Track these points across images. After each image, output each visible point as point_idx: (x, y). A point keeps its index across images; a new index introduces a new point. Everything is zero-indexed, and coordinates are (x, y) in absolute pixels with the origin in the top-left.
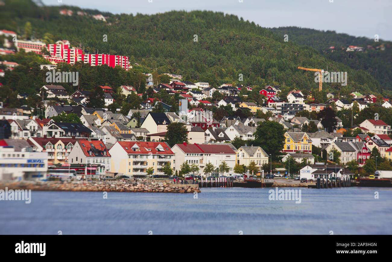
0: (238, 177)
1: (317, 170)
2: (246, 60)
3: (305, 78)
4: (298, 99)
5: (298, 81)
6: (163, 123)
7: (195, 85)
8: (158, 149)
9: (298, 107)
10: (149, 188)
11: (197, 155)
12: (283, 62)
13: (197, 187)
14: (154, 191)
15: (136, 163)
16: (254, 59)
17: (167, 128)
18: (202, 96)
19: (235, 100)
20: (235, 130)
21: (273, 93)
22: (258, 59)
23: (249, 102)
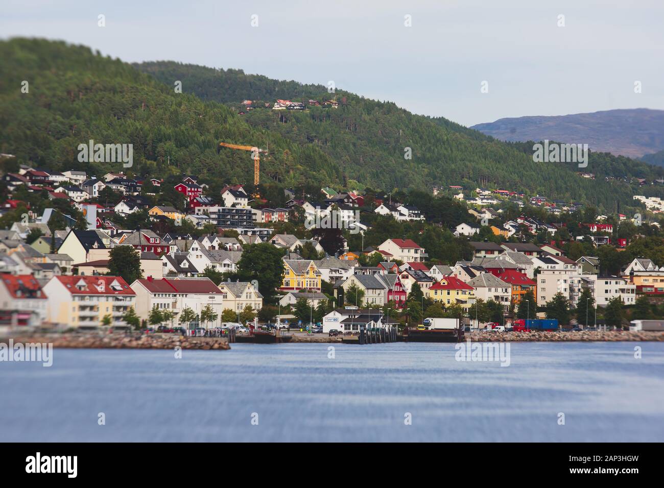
0: (238, 328)
1: (348, 317)
2: (118, 127)
3: (222, 159)
4: (239, 200)
5: (210, 165)
6: (94, 247)
7: (64, 175)
8: (113, 286)
9: (245, 214)
10: (159, 343)
11: (168, 295)
12: (183, 132)
13: (226, 342)
14: (166, 347)
15: (83, 308)
16: (131, 126)
17: (109, 254)
18: (81, 195)
19: (139, 202)
20: (204, 256)
21: (197, 190)
22: (137, 124)
23: (164, 206)
